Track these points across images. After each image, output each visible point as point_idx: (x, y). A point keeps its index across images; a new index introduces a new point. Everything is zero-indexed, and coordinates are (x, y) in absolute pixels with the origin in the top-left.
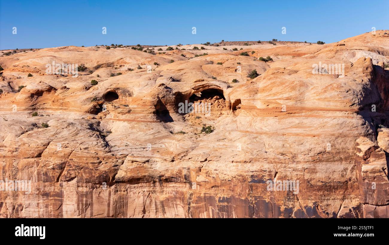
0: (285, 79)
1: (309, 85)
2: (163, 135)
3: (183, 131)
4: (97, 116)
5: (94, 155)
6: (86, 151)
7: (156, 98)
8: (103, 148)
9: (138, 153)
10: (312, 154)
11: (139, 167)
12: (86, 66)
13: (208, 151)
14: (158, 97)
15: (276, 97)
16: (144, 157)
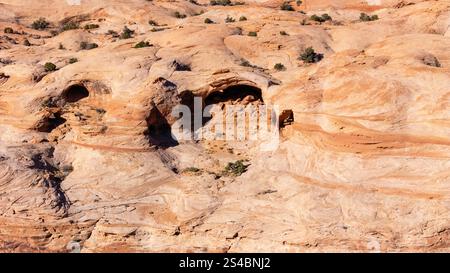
0: (368, 77)
1: (412, 91)
2: (160, 177)
3: (195, 166)
4: (50, 136)
5: (38, 223)
6: (24, 216)
7: (149, 105)
8: (54, 210)
9: (116, 216)
10: (428, 233)
11: (119, 244)
12: (48, 19)
13: (240, 216)
14: (153, 103)
15: (356, 114)
16: (127, 225)
